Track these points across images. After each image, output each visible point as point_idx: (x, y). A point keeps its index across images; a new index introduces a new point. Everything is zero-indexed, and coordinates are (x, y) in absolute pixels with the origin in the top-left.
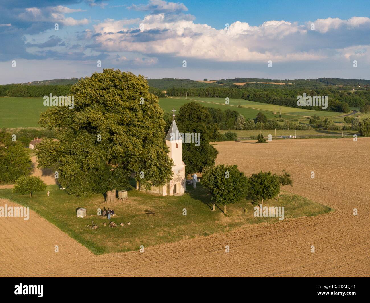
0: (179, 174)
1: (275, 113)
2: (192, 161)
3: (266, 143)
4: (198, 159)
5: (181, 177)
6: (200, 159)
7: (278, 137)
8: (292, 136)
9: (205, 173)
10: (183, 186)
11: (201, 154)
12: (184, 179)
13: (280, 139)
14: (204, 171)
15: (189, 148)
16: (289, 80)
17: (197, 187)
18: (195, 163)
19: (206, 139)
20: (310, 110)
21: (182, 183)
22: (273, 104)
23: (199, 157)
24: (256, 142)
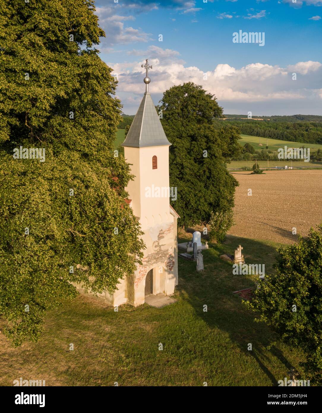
0: (162, 242)
1: (261, 145)
2: (189, 202)
3: (263, 174)
4: (200, 197)
5: (167, 250)
6: (204, 196)
7: (273, 168)
8: (288, 167)
9: (218, 226)
10: (172, 273)
11: (206, 187)
12: (173, 255)
13: (275, 170)
14: (216, 221)
15: (182, 174)
16: (266, 117)
17: (205, 268)
18: (195, 206)
19: (217, 154)
20: (295, 142)
21: (170, 267)
22: (256, 136)
23: (202, 193)
24: (250, 173)
